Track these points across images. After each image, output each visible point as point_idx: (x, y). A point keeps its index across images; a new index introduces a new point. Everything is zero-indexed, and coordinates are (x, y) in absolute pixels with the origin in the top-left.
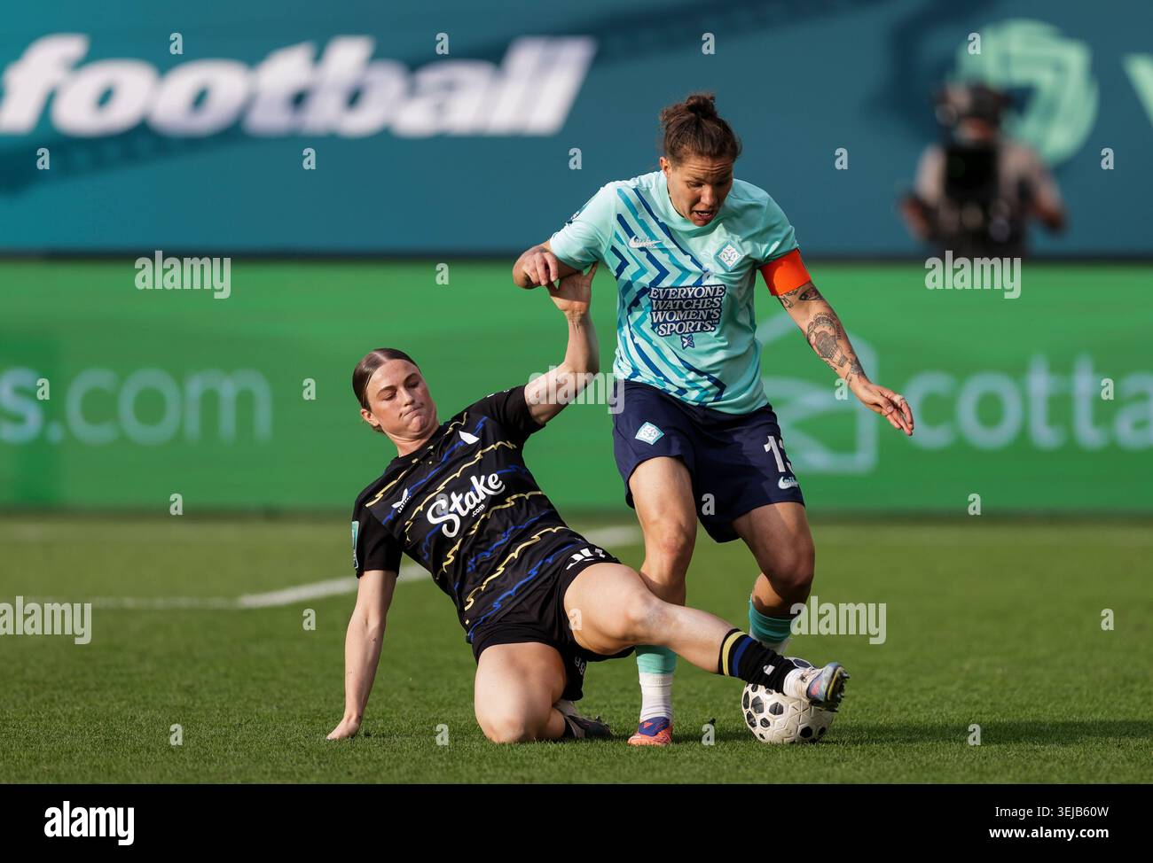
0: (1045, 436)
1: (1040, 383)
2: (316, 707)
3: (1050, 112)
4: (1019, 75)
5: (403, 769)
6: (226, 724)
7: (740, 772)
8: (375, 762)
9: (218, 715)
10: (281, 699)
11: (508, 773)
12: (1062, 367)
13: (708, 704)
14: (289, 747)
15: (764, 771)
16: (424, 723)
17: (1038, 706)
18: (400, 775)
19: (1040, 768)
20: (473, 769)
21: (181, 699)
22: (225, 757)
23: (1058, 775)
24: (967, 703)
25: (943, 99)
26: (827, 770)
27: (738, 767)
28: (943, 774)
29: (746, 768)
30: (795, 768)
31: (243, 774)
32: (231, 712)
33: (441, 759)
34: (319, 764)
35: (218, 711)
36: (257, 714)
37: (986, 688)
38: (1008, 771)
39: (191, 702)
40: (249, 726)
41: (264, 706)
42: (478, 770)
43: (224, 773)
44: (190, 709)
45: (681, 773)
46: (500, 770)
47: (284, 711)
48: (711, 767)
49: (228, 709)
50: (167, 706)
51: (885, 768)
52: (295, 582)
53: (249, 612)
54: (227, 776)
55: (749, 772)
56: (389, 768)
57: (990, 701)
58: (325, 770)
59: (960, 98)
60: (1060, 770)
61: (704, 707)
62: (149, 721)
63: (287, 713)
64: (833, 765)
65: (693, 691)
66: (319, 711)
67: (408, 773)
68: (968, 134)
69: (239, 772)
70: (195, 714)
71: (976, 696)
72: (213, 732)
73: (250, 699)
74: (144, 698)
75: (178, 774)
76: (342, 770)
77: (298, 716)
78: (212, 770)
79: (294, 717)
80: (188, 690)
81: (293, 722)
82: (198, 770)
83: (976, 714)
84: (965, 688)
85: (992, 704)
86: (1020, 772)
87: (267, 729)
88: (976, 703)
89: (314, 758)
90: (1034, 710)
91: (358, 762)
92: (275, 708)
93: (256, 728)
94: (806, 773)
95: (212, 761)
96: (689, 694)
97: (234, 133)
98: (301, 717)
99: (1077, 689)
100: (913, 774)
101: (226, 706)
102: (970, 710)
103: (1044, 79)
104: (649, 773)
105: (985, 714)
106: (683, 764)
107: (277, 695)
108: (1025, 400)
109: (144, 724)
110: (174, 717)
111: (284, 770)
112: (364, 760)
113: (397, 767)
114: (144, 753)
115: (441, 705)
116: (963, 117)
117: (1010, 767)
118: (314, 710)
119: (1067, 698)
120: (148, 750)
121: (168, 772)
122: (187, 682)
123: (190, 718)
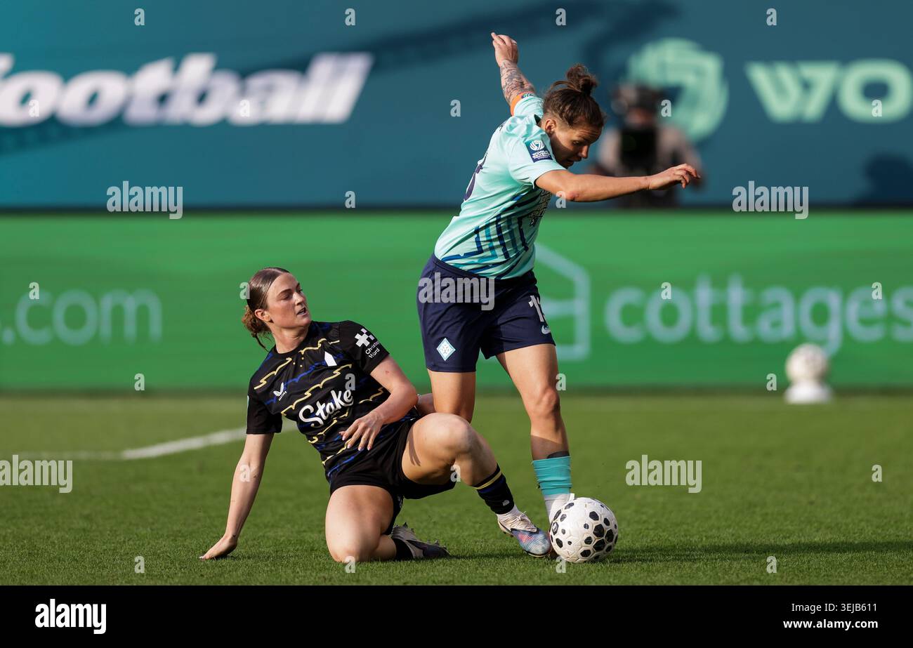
0: (708, 332)
1: (705, 295)
2: (178, 529)
3: (695, 103)
4: (672, 78)
5: (239, 573)
6: (114, 541)
7: (478, 572)
8: (220, 567)
9: (109, 535)
10: (153, 524)
11: (314, 574)
12: (720, 283)
13: (455, 524)
14: (159, 557)
15: (495, 571)
16: (255, 539)
17: (688, 524)
18: (238, 576)
19: (690, 567)
20: (289, 571)
21: (83, 524)
22: (114, 565)
23: (703, 573)
24: (638, 522)
25: (617, 95)
26: (539, 570)
27: (477, 569)
28: (622, 573)
29: (483, 570)
30: (517, 569)
31: (126, 577)
32: (118, 533)
33: (266, 565)
34: (180, 569)
35: (108, 532)
36: (136, 534)
37: (651, 512)
38: (668, 570)
39: (89, 526)
40: (131, 542)
41: (141, 529)
42: (293, 573)
43: (113, 576)
44: (88, 531)
45: (436, 573)
46: (308, 572)
47: (155, 532)
48: (457, 569)
49: (115, 531)
50: (73, 529)
51: (581, 568)
52: (162, 440)
53: (131, 462)
54: (115, 577)
55: (484, 572)
56: (230, 571)
57: (654, 520)
58: (185, 573)
59: (629, 94)
60: (704, 569)
61: (452, 527)
62: (60, 540)
63: (158, 533)
64: (543, 567)
65: (445, 515)
66: (180, 531)
67: (243, 575)
68: (635, 120)
69: (124, 575)
70: (92, 534)
71: (644, 517)
72: (105, 547)
73: (131, 524)
74: (56, 523)
75: (80, 577)
76: (196, 573)
77: (165, 535)
78: (105, 574)
79: (162, 536)
80: (87, 518)
81: (161, 539)
82: (94, 574)
83: (645, 529)
84: (636, 512)
85: (656, 523)
86: (676, 570)
87: (143, 545)
88: (644, 522)
89: (177, 565)
90: (685, 527)
91: (208, 568)
92: (149, 529)
93: (135, 544)
94: (525, 573)
95: (104, 567)
96: (442, 517)
97: (117, 123)
98: (167, 536)
99: (716, 512)
100: (601, 572)
101: (114, 529)
102: (640, 527)
103: (689, 80)
104: (413, 574)
105: (651, 530)
106: (438, 567)
107: (151, 520)
108: (694, 309)
109: (56, 542)
110: (77, 536)
111: (156, 573)
112: (213, 566)
113: (236, 571)
114: (56, 563)
115: (266, 526)
116: (632, 107)
117: (668, 567)
118: (177, 531)
119: (710, 518)
120: (59, 560)
121: (73, 575)
122: (86, 512)
123: (89, 537)
